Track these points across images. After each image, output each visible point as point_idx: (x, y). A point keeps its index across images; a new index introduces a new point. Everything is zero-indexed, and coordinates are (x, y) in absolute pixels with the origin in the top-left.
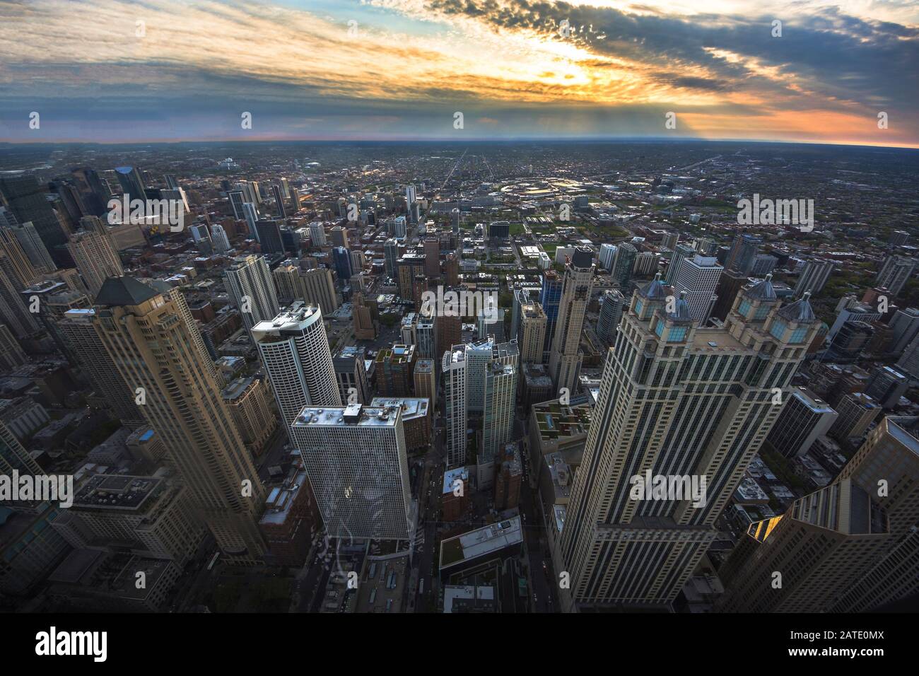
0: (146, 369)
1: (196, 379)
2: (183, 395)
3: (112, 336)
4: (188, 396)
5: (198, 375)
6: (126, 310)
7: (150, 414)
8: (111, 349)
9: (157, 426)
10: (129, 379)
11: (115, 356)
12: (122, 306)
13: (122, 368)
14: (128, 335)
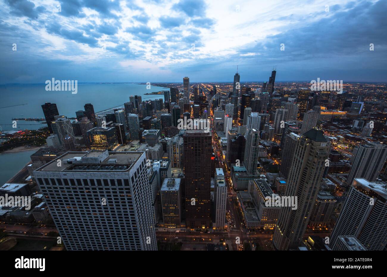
0: (301, 163)
1: (314, 180)
2: (305, 181)
3: (300, 147)
4: (306, 183)
5: (316, 179)
6: (311, 141)
7: (290, 177)
8: (297, 150)
9: (289, 182)
10: (294, 163)
11: (296, 153)
12: (311, 139)
13: (295, 158)
14: (305, 150)
